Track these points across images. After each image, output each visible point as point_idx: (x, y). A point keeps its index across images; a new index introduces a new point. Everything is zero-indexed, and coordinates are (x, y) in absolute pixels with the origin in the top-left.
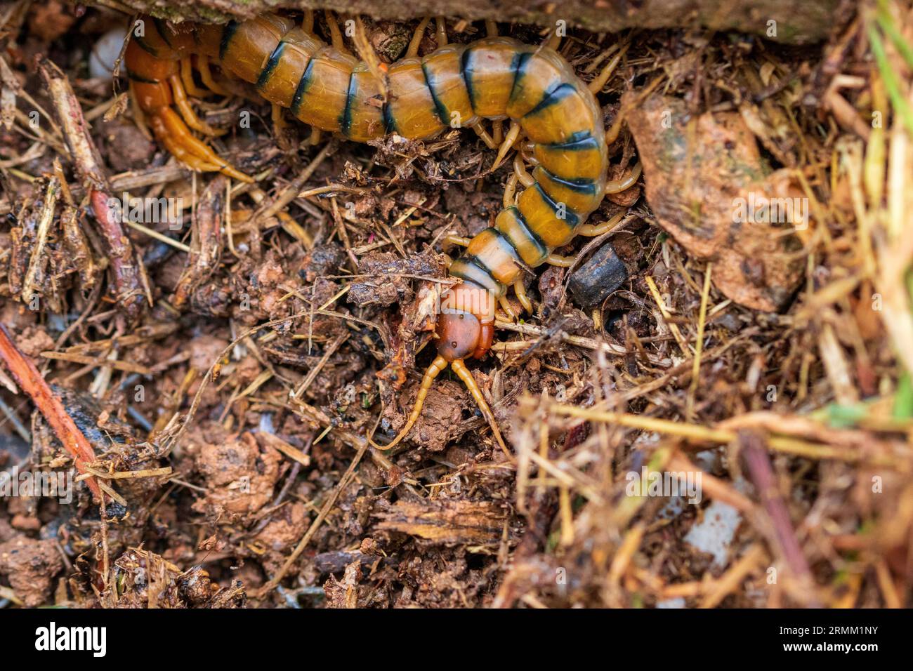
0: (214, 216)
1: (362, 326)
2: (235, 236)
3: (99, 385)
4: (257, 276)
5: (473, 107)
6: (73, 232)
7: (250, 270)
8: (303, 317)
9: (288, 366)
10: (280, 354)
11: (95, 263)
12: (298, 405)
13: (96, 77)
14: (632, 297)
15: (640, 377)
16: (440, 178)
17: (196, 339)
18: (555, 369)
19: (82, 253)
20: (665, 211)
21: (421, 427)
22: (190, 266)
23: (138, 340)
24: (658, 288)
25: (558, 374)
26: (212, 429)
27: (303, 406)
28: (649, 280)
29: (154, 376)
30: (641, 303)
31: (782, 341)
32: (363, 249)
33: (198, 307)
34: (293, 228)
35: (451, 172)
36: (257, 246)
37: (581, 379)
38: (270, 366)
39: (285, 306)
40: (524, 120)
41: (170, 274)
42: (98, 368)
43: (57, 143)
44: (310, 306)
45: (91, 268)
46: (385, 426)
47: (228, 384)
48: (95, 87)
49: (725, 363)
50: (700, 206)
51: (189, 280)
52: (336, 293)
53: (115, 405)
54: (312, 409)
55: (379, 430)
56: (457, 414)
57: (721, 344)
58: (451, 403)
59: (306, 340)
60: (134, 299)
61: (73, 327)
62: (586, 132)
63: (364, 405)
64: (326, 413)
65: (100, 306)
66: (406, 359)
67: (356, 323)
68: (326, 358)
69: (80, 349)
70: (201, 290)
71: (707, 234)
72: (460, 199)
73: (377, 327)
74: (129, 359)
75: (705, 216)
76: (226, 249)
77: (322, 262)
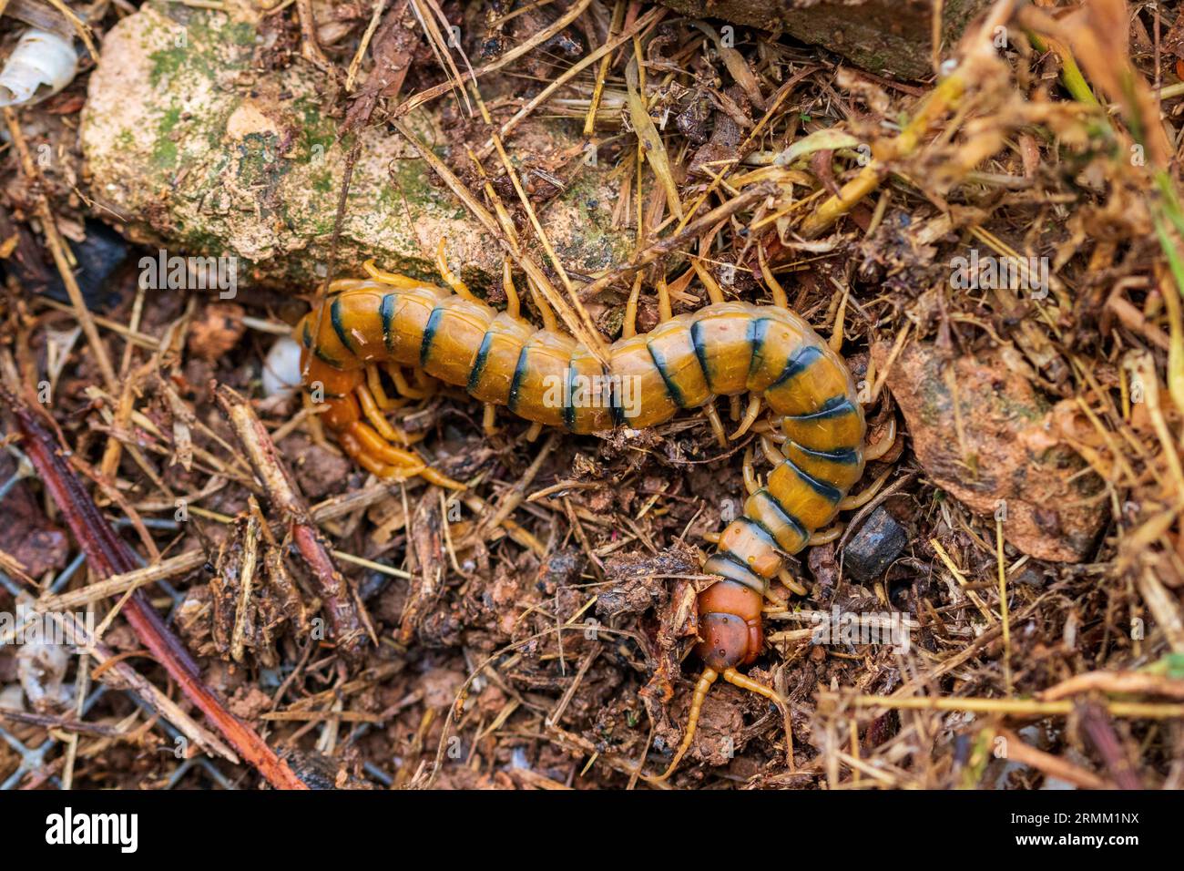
0: (431, 536)
1: (615, 636)
2: (458, 554)
3: (327, 741)
4: (491, 595)
5: (709, 384)
6: (280, 575)
7: (482, 589)
8: (549, 635)
9: (536, 691)
10: (529, 679)
11: (308, 605)
12: (557, 734)
13: (272, 394)
14: (917, 564)
15: (942, 653)
16: (683, 460)
17: (426, 674)
18: (842, 655)
19: (292, 598)
20: (940, 469)
21: (700, 740)
22: (413, 593)
23: (363, 685)
24: (946, 549)
25: (845, 660)
26: (459, 772)
27: (562, 735)
28: (934, 543)
29: (385, 723)
30: (927, 568)
31: (1096, 592)
32: (607, 549)
33: (427, 639)
34: (522, 537)
35: (695, 451)
36: (484, 563)
37: (874, 662)
38: (516, 694)
39: (526, 625)
40: (767, 393)
41: (388, 605)
42: (323, 723)
43: (241, 476)
44: (554, 621)
45: (304, 612)
46: (659, 742)
47: (470, 720)
48: (274, 407)
49: (1036, 623)
50: (976, 459)
51: (414, 611)
52: (583, 604)
53: (349, 762)
54: (573, 737)
55: (652, 750)
56: (738, 721)
57: (1026, 603)
58: (729, 709)
59: (557, 660)
60: (357, 640)
61: (289, 680)
62: (839, 397)
63: (630, 724)
64: (590, 739)
65: (317, 652)
66: (670, 670)
67: (609, 633)
68: (579, 677)
69: (302, 705)
70: (429, 621)
71: (990, 487)
72: (705, 479)
73: (634, 636)
74: (356, 708)
75: (984, 468)
76: (450, 570)
77: (562, 570)
